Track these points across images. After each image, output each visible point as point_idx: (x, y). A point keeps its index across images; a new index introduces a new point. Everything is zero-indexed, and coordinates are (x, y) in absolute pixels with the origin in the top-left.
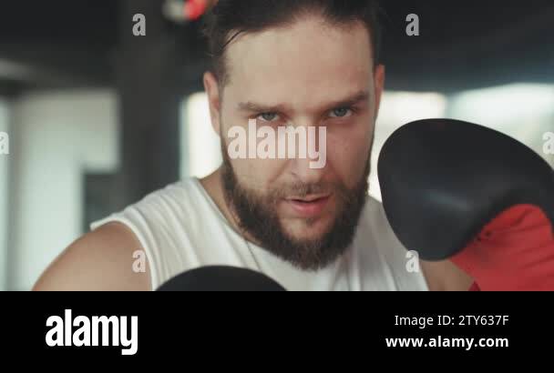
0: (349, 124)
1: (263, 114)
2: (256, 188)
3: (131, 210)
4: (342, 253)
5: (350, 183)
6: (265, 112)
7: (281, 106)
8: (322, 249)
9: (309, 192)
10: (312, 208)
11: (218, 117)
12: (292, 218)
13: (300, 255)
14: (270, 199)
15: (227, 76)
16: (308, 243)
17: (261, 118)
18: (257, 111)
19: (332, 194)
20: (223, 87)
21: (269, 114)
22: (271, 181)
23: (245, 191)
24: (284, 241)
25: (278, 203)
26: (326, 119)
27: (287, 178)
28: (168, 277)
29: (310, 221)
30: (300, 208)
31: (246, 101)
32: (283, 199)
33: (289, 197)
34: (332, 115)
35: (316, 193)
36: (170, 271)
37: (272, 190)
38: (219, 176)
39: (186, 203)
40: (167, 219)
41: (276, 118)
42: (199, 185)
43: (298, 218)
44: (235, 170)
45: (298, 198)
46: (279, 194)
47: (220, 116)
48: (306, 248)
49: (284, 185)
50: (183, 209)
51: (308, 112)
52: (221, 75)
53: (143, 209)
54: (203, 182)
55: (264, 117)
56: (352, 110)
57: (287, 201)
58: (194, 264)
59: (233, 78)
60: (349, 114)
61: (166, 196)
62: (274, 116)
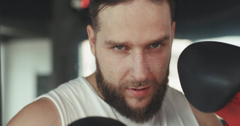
0: (160, 51)
1: (117, 47)
2: (113, 83)
3: (52, 92)
4: (155, 115)
5: (160, 80)
6: (118, 45)
7: (126, 42)
8: (146, 113)
9: (140, 85)
10: (141, 93)
11: (94, 48)
12: (131, 97)
13: (135, 115)
14: (120, 88)
15: (99, 27)
16: (139, 109)
17: (116, 48)
18: (114, 45)
19: (151, 86)
20: (97, 32)
21: (120, 46)
22: (121, 80)
23: (108, 84)
24: (127, 109)
25: (124, 90)
26: (148, 49)
27: (129, 78)
28: (70, 122)
29: (140, 99)
30: (135, 92)
31: (108, 40)
32: (127, 88)
33: (130, 88)
34: (151, 46)
35: (143, 86)
36: (71, 119)
37: (121, 84)
38: (94, 76)
39: (79, 88)
40: (69, 96)
41: (124, 48)
42: (86, 80)
43: (134, 97)
44: (102, 73)
45: (134, 88)
46: (125, 86)
47: (95, 47)
48: (138, 112)
49: (128, 81)
50: (78, 91)
51: (140, 46)
52: (96, 27)
53: (58, 92)
54: (87, 79)
55: (117, 48)
56: (162, 45)
57: (129, 89)
58: (83, 116)
59: (102, 28)
60: (159, 46)
61: (69, 86)
62: (122, 47)
